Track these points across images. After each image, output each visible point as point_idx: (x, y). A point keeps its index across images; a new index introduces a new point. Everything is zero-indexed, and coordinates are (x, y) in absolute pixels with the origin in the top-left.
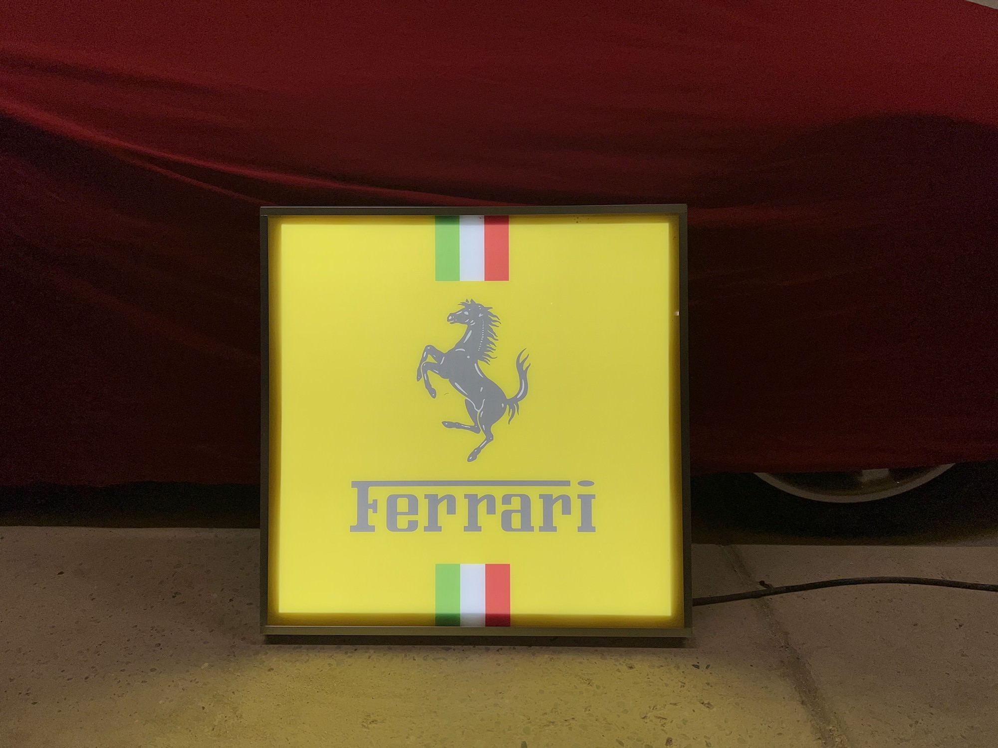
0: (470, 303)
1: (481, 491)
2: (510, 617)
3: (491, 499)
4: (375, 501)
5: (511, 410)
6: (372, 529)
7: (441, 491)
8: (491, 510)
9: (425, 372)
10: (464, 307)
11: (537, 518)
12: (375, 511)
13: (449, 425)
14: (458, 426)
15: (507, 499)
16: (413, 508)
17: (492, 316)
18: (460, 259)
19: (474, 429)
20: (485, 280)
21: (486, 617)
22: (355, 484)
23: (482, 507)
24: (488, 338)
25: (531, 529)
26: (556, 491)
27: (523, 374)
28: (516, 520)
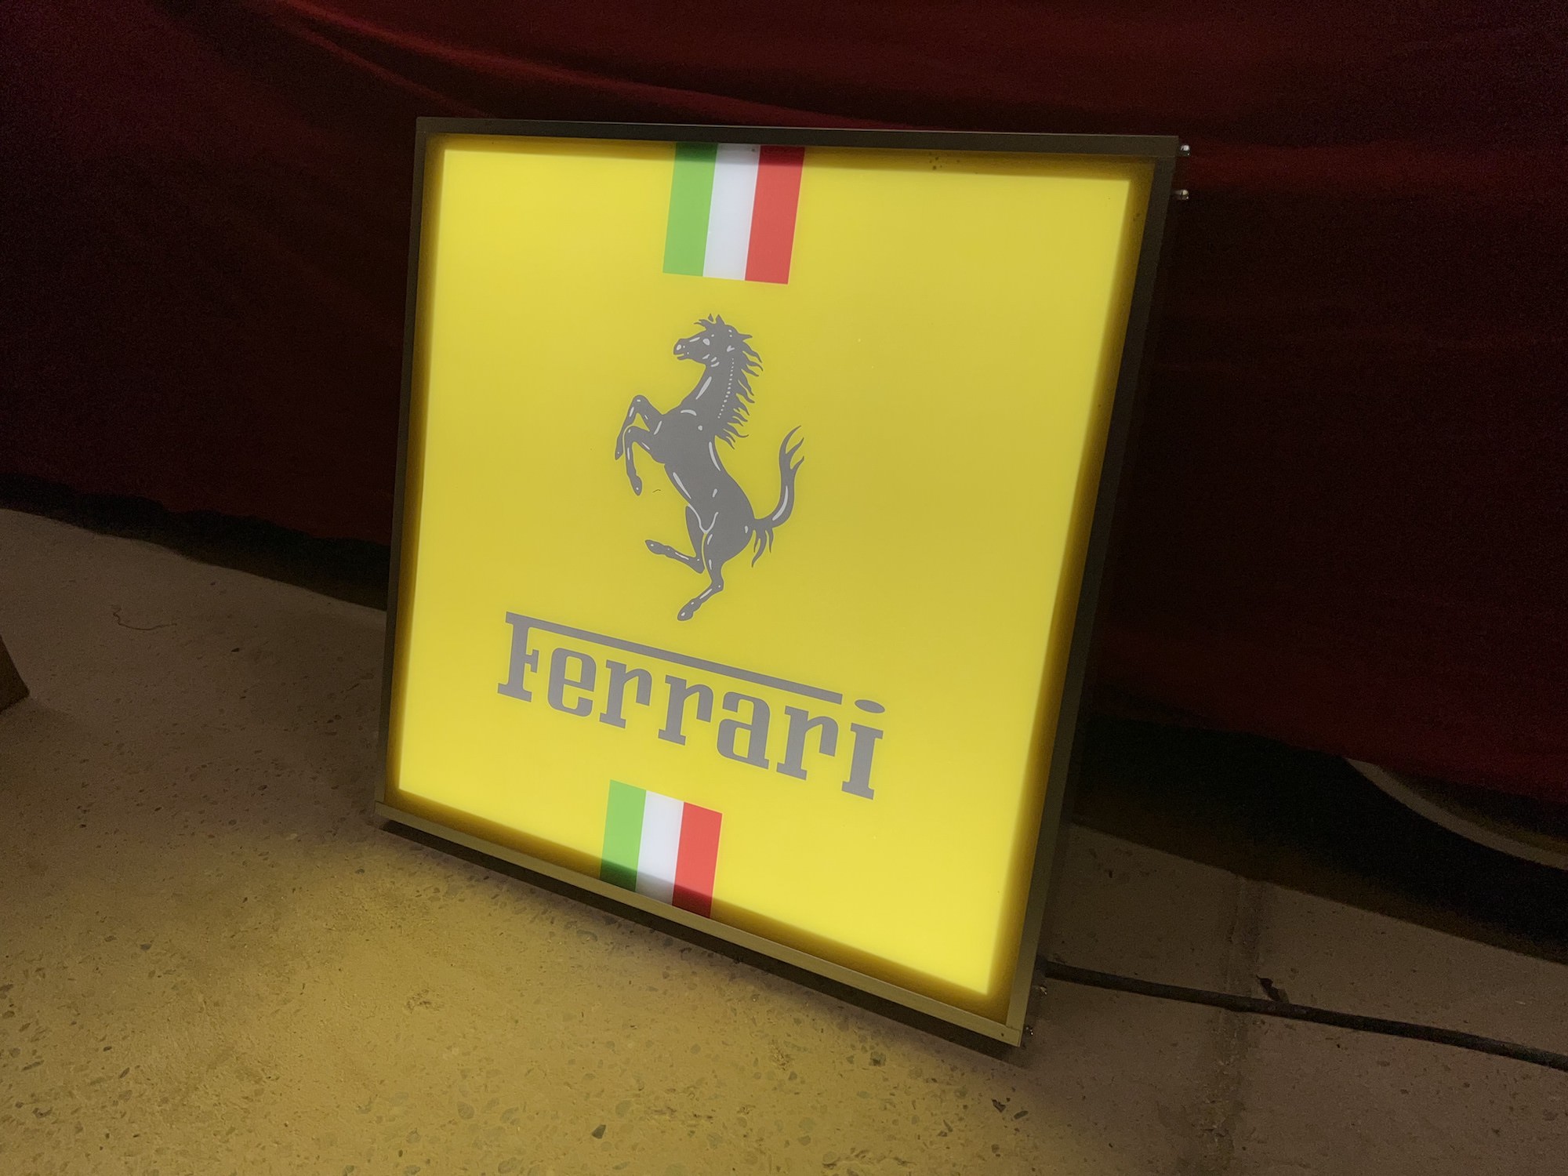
0: (715, 322)
1: (693, 676)
2: (711, 902)
3: (706, 694)
4: (536, 653)
5: (760, 540)
6: (527, 696)
7: (630, 661)
8: (704, 713)
9: (629, 445)
10: (704, 329)
11: (776, 747)
12: (534, 670)
13: (657, 548)
14: (670, 552)
15: (731, 701)
16: (588, 680)
17: (749, 354)
18: (709, 232)
19: (696, 565)
20: (748, 278)
21: (675, 890)
22: (511, 618)
23: (691, 704)
24: (737, 394)
25: (764, 764)
26: (816, 708)
27: (788, 475)
28: (742, 741)
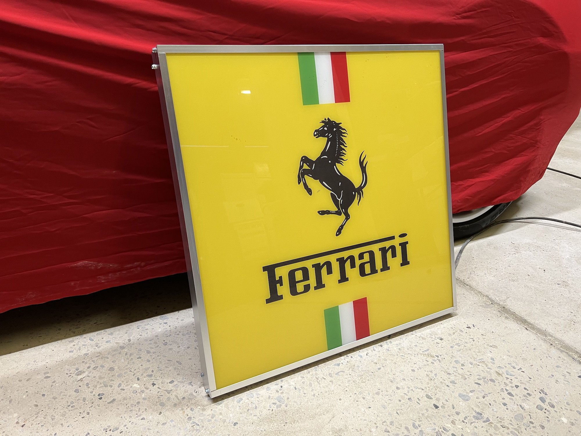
0: (327, 121)
5: (359, 195)
7: (321, 260)
9: (303, 177)
10: (324, 124)
13: (322, 213)
14: (328, 212)
19: (338, 213)
20: (336, 102)
26: (387, 244)
27: (363, 169)
28: (368, 269)
